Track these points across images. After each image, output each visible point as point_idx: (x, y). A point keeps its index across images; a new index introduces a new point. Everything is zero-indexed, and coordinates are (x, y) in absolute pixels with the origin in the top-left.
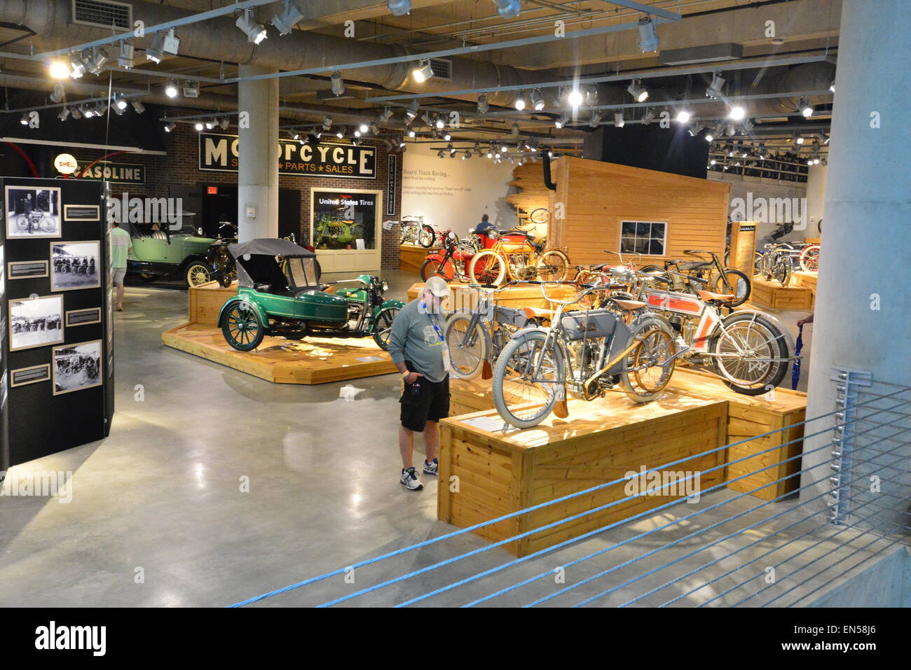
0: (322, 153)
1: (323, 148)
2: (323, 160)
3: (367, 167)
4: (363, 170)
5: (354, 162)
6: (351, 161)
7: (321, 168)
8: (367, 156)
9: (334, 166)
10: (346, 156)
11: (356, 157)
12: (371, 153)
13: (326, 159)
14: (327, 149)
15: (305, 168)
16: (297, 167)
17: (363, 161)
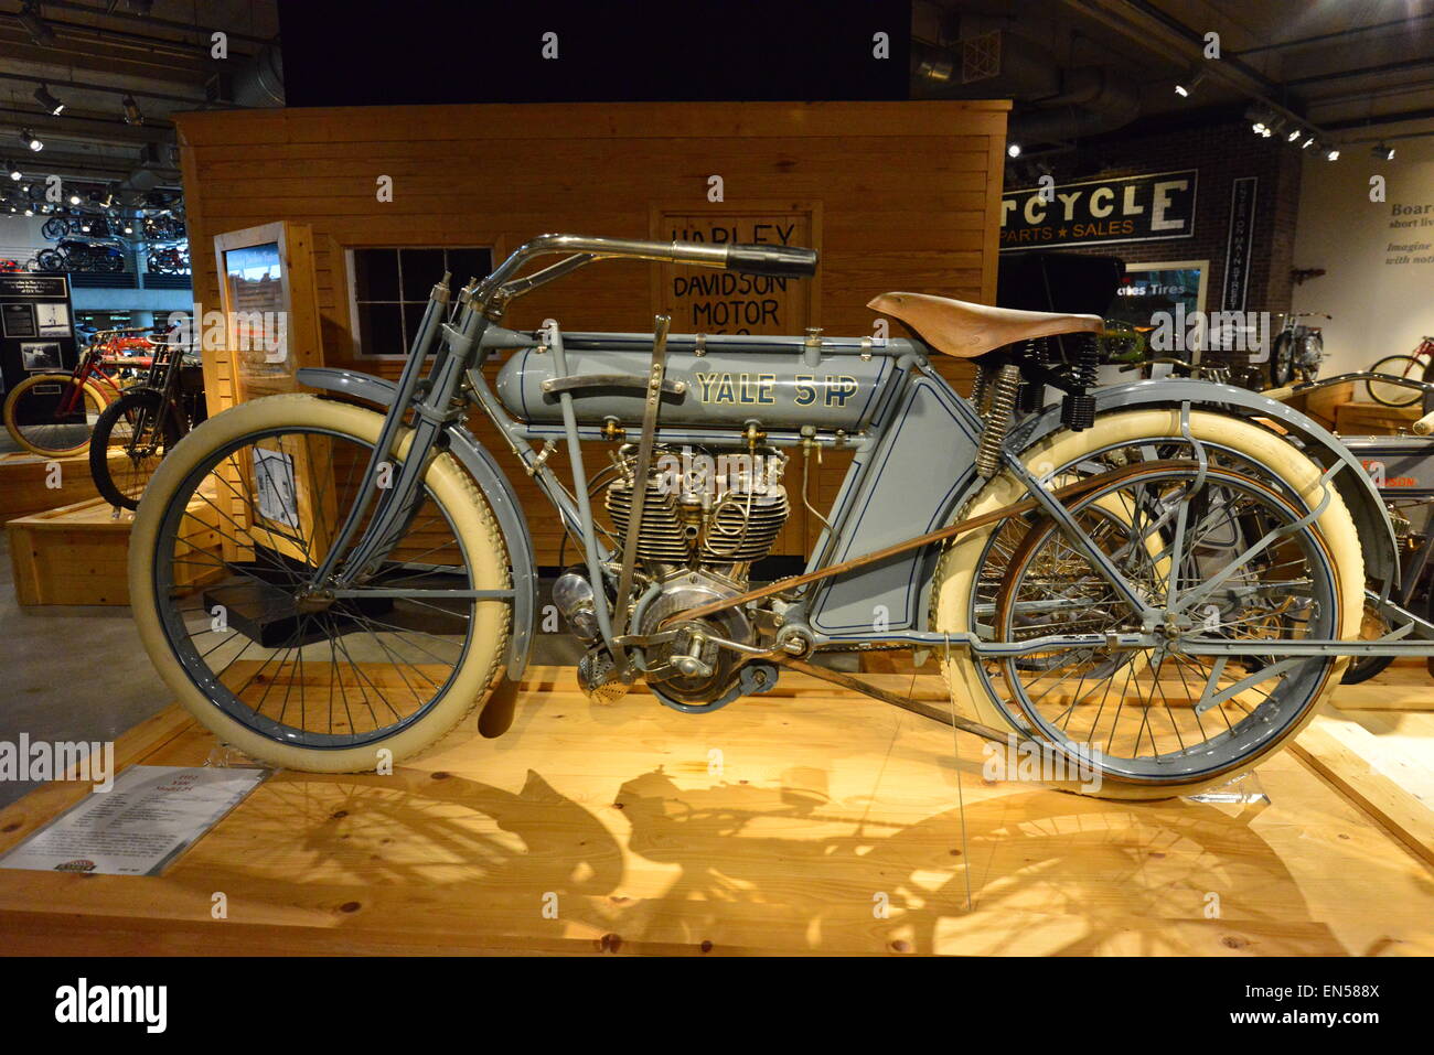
0: (1067, 204)
1: (1069, 195)
2: (1069, 215)
3: (1169, 214)
4: (1158, 223)
5: (1139, 210)
6: (1130, 208)
7: (1063, 233)
8: (1169, 193)
9: (1092, 225)
10: (1118, 202)
11: (1145, 198)
12: (1182, 185)
13: (1074, 215)
14: (1076, 195)
15: (1032, 236)
16: (1018, 238)
17: (1161, 202)
